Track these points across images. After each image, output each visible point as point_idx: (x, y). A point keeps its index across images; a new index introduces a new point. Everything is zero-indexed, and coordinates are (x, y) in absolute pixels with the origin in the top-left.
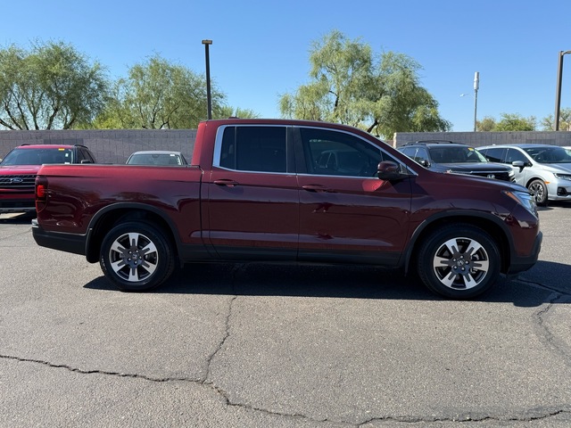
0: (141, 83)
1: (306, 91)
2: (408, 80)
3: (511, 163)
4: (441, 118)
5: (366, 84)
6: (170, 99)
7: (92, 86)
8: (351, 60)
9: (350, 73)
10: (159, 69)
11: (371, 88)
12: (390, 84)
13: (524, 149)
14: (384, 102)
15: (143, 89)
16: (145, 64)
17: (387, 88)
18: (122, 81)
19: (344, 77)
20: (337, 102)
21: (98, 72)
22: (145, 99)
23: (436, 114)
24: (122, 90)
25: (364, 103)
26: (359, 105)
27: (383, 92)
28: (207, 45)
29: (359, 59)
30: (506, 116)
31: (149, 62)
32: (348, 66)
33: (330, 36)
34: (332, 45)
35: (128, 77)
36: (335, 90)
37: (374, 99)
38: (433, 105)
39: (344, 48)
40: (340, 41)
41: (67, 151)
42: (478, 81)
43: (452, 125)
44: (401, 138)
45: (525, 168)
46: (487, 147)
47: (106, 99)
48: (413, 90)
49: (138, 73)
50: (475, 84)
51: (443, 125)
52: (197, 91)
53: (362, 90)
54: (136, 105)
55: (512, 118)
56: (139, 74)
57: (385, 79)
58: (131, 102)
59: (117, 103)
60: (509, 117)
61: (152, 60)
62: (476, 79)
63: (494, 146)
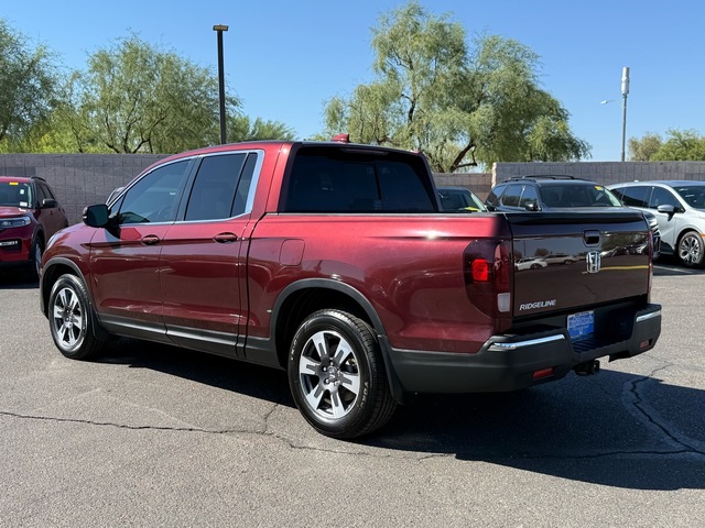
0: (108, 79)
1: (365, 94)
2: (521, 79)
3: (656, 208)
4: (574, 136)
5: (457, 86)
6: (153, 104)
7: (32, 82)
8: (435, 49)
9: (432, 68)
10: (136, 57)
11: (464, 93)
12: (493, 85)
13: (675, 188)
14: (483, 114)
15: (111, 88)
16: (114, 49)
17: (488, 91)
18: (77, 76)
19: (424, 74)
20: (411, 111)
21: (43, 60)
22: (113, 104)
23: (565, 129)
24: (78, 89)
25: (454, 114)
26: (446, 116)
27: (481, 98)
28: (220, 32)
29: (447, 46)
30: (674, 134)
31: (122, 47)
32: (430, 58)
33: (404, 11)
34: (405, 24)
35: (87, 69)
36: (410, 95)
37: (468, 108)
38: (560, 115)
39: (424, 28)
40: (420, 20)
41: (21, 185)
42: (628, 81)
43: (591, 147)
44: (503, 170)
45: (676, 215)
46: (625, 185)
47: (54, 103)
48: (528, 96)
49: (103, 63)
50: (623, 85)
51: (575, 147)
52: (197, 93)
53: (451, 94)
54: (99, 113)
55: (684, 137)
56: (105, 65)
57: (485, 78)
58: (91, 107)
59: (71, 109)
60: (679, 136)
61: (125, 43)
62: (624, 78)
63: (636, 183)
